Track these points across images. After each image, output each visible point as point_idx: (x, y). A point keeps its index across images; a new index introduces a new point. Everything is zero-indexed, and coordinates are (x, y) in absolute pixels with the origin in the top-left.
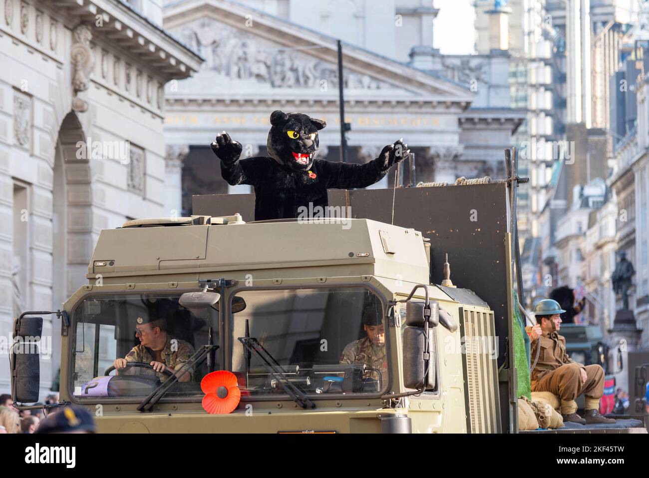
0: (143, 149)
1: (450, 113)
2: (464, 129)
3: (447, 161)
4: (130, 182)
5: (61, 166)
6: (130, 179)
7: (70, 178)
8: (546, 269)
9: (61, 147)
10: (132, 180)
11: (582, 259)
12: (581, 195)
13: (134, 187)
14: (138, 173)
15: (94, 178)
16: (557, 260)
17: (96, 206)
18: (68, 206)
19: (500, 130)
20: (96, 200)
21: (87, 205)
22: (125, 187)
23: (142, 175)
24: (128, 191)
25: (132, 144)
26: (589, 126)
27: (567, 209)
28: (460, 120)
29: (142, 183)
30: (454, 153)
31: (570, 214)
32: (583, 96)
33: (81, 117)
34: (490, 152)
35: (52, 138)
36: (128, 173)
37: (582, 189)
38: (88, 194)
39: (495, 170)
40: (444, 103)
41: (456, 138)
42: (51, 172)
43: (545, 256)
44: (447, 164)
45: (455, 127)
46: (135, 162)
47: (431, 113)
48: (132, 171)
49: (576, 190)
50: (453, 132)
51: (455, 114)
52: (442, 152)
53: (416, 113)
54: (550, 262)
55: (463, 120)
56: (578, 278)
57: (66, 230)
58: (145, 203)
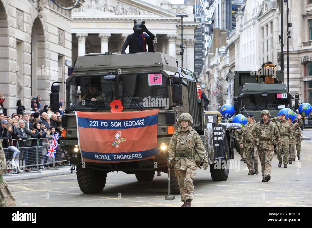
0: (64, 31)
1: (174, 23)
2: (178, 29)
3: (173, 39)
4: (59, 42)
5: (35, 36)
6: (59, 40)
7: (38, 40)
8: (207, 75)
9: (35, 30)
10: (60, 41)
11: (219, 72)
12: (218, 51)
13: (60, 43)
14: (62, 38)
15: (46, 40)
16: (210, 72)
17: (46, 49)
18: (37, 49)
19: (190, 29)
20: (47, 47)
21: (44, 49)
22: (57, 43)
23: (63, 39)
24: (58, 44)
25: (58, 28)
26: (221, 29)
27: (214, 56)
28: (177, 25)
29: (63, 42)
30: (175, 36)
31: (214, 57)
32: (219, 19)
33: (42, 19)
34: (187, 36)
35: (30, 25)
36: (58, 38)
37: (218, 49)
38: (44, 45)
39: (189, 42)
40: (172, 20)
41: (176, 31)
42: (31, 37)
43: (206, 71)
44: (173, 40)
45: (175, 28)
46: (61, 35)
47: (168, 23)
48: (60, 38)
49: (217, 49)
50: (175, 30)
51: (176, 23)
52: (171, 36)
53: (163, 23)
54: (208, 73)
55: (178, 26)
56: (217, 78)
57: (36, 57)
58: (65, 49)
